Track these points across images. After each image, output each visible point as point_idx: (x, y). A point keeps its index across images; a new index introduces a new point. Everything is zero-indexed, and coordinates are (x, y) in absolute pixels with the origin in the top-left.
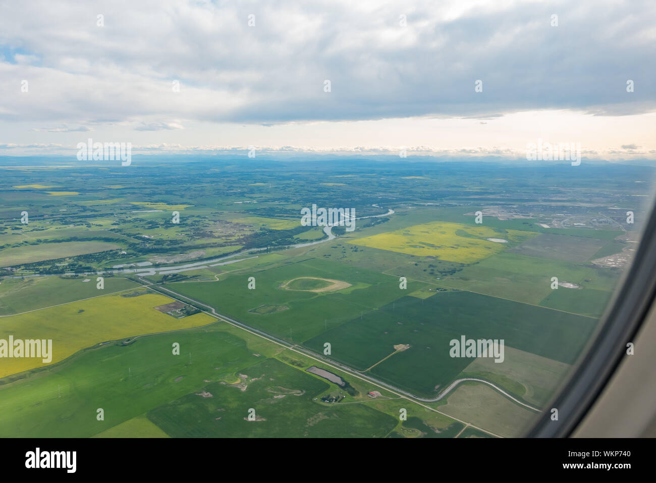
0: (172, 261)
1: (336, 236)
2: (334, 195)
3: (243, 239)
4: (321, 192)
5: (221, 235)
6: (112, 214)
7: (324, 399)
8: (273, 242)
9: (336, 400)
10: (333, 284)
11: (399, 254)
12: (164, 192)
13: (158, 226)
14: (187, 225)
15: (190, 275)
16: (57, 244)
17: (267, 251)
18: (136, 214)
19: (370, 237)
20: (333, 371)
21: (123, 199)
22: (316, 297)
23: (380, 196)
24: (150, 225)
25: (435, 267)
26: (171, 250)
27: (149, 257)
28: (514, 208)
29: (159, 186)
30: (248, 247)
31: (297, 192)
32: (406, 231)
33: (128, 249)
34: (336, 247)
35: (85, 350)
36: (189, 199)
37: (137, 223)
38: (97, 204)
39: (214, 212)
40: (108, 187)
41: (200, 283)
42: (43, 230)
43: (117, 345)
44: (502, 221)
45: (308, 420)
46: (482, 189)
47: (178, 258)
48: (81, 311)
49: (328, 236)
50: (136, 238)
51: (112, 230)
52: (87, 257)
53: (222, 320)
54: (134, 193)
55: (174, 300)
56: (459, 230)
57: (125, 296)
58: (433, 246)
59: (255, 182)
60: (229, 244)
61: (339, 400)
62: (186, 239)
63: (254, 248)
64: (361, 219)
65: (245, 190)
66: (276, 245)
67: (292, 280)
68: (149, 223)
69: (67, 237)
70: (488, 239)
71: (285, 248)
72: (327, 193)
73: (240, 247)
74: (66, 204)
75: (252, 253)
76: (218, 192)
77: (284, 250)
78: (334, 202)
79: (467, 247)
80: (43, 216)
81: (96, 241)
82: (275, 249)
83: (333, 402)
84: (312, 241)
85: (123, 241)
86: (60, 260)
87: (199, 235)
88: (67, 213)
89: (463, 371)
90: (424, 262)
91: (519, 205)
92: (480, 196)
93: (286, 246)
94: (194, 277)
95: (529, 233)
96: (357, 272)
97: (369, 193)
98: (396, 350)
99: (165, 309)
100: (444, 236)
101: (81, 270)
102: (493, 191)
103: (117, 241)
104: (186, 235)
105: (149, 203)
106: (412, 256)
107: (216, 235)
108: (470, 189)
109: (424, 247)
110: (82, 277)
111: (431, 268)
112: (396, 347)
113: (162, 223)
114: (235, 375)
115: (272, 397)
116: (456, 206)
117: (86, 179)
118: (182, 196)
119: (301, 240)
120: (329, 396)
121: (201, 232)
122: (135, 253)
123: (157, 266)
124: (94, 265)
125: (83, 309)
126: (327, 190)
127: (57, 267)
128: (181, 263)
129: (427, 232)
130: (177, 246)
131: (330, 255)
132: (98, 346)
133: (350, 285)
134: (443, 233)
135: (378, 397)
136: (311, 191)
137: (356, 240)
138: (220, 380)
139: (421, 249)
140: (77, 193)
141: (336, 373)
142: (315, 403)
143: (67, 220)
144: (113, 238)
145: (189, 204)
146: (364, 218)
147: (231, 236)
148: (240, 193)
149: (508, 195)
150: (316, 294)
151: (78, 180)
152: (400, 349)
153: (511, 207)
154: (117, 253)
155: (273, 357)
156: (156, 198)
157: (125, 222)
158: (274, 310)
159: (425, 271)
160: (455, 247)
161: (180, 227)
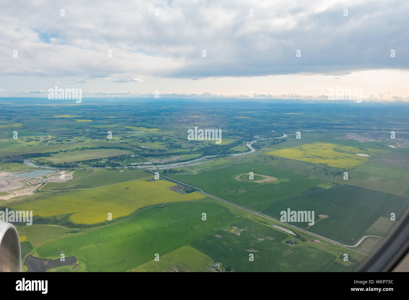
0: (163, 162)
1: (256, 149)
2: (245, 124)
3: (200, 150)
4: (236, 122)
5: (186, 147)
6: (117, 133)
7: (288, 243)
8: (218, 152)
9: (295, 243)
10: (266, 178)
11: (301, 162)
12: (141, 120)
13: (146, 141)
14: (163, 141)
15: (179, 170)
16: (93, 150)
17: (217, 157)
18: (131, 134)
19: (278, 151)
20: (287, 228)
21: (118, 125)
22: (259, 185)
23: (275, 125)
24: (142, 140)
25: (327, 170)
26: (160, 155)
27: (149, 159)
28: (367, 135)
29: (136, 117)
30: (205, 155)
31: (222, 122)
32: (300, 148)
33: (135, 154)
34: (260, 156)
35: (140, 209)
36: (157, 125)
37: (134, 139)
38: (105, 127)
39: (176, 133)
40: (107, 117)
41: (186, 175)
42: (83, 142)
43: (156, 207)
44: (361, 143)
45: (283, 253)
46: (341, 122)
47: (166, 160)
48: (127, 188)
49: (251, 150)
50: (138, 148)
51: (121, 143)
52: (115, 158)
53: (209, 196)
54: (124, 121)
55: (176, 184)
56: (335, 148)
57: (147, 181)
58: (321, 157)
59: (193, 115)
60: (193, 152)
61: (296, 243)
62: (167, 149)
63: (208, 155)
64: (267, 140)
65: (190, 120)
66: (221, 154)
67: (240, 175)
68: (141, 139)
69: (98, 146)
70: (356, 154)
71: (227, 156)
72: (241, 123)
73: (200, 155)
74: (88, 127)
75: (208, 159)
76: (173, 121)
77: (226, 157)
78: (247, 129)
79: (344, 159)
80: (78, 134)
81: (115, 149)
82: (222, 157)
83: (294, 245)
84: (242, 152)
85: (130, 149)
86: (101, 159)
87: (173, 147)
88: (91, 132)
89: (367, 231)
90: (319, 167)
91: (370, 133)
92: (342, 127)
93: (228, 155)
94: (181, 171)
95: (383, 151)
96: (278, 172)
97: (268, 123)
98: (320, 218)
99: (173, 189)
100: (326, 151)
101: (114, 165)
102: (349, 123)
103: (127, 149)
104: (166, 146)
105: (135, 127)
106: (310, 163)
107: (184, 147)
108: (333, 122)
109: (315, 158)
110: (118, 169)
111: (325, 171)
112: (320, 216)
113: (148, 139)
114: (230, 226)
115: (256, 239)
116: (327, 132)
117: (92, 112)
118: (152, 123)
119: (235, 151)
120: (290, 241)
121: (174, 145)
122: (140, 156)
123: (156, 164)
124: (120, 163)
125: (128, 187)
126: (240, 121)
127: (100, 163)
128: (169, 163)
129: (314, 149)
130: (163, 153)
131: (258, 161)
132: (145, 207)
133: (277, 179)
134: (325, 149)
135: (319, 243)
136: (230, 122)
137: (270, 152)
138: (223, 229)
139: (314, 159)
140: (91, 121)
141: (288, 228)
142: (283, 244)
143: (94, 136)
144: (125, 147)
145: (158, 128)
146: (269, 139)
147: (193, 148)
148: (186, 122)
149: (360, 126)
150: (258, 184)
151: (88, 112)
152: (323, 217)
153: (365, 134)
154: (130, 156)
155: (247, 218)
156: (138, 124)
157: (126, 138)
158: (237, 192)
159: (321, 172)
160: (336, 158)
161: (160, 142)
